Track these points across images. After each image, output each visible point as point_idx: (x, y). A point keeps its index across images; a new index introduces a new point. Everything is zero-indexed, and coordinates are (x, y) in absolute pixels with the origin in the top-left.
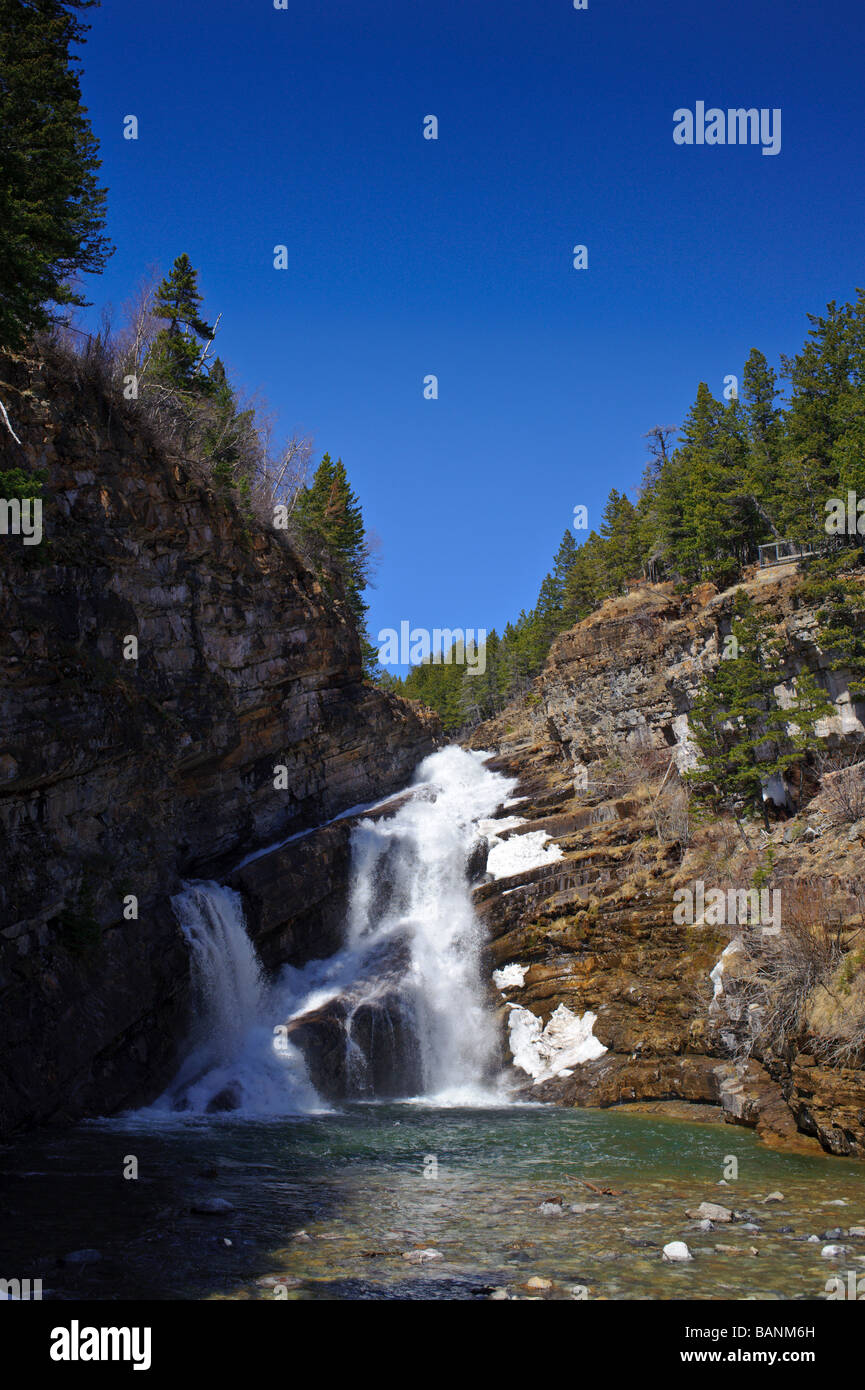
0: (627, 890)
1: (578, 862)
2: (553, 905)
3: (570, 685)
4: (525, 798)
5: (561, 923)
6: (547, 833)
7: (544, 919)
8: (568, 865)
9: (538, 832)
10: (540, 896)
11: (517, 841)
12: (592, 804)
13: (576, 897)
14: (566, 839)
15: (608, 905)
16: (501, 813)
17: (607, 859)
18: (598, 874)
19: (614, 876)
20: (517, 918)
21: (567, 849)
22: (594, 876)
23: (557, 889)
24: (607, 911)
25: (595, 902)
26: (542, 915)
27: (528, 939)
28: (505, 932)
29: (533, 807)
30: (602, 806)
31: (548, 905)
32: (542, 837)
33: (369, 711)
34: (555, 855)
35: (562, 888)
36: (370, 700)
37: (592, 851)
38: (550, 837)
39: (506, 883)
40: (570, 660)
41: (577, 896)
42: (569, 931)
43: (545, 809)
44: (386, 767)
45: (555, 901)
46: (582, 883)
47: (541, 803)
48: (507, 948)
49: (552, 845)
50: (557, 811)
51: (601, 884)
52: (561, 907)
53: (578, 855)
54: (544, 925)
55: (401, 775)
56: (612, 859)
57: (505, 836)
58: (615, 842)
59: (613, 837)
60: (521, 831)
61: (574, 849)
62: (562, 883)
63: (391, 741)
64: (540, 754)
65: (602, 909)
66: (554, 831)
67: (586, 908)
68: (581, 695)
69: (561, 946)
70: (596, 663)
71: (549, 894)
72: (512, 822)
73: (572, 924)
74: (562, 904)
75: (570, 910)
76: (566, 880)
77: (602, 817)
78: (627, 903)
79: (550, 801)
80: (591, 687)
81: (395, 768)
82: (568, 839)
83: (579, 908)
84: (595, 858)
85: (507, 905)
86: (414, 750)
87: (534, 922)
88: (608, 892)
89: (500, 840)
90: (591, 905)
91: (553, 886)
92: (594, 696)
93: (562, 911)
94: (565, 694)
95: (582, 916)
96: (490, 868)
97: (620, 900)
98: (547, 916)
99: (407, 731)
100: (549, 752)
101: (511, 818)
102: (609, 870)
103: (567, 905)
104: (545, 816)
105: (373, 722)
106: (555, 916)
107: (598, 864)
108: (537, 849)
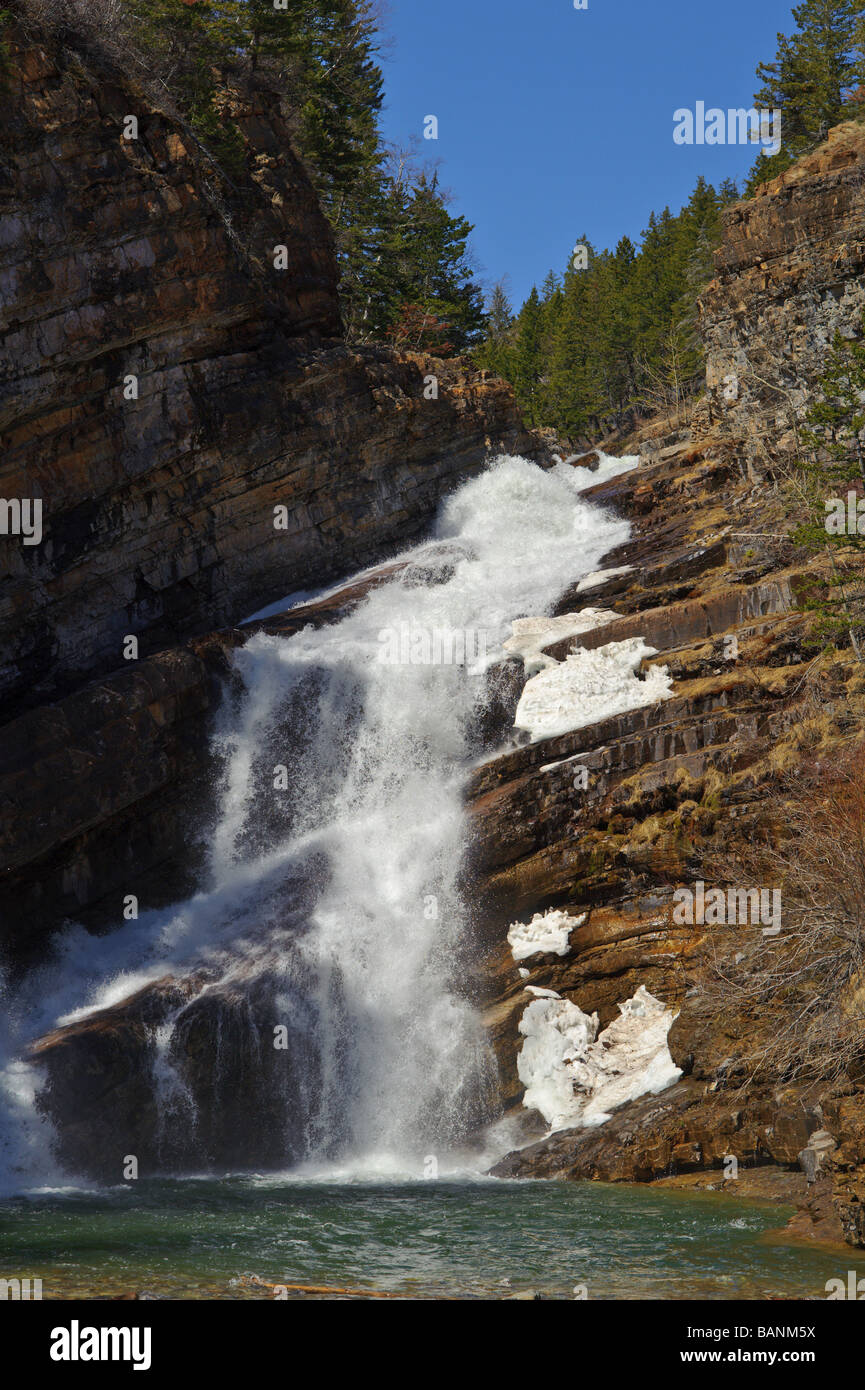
0: (780, 758)
1: (699, 701)
2: (638, 791)
3: (739, 318)
4: (625, 569)
5: (650, 827)
6: (646, 643)
7: (619, 819)
8: (678, 709)
9: (627, 642)
10: (611, 772)
11: (584, 660)
12: (749, 579)
13: (680, 772)
14: (681, 656)
15: (740, 788)
16: (571, 602)
17: (756, 693)
18: (731, 726)
19: (763, 728)
20: (566, 817)
21: (681, 675)
22: (725, 730)
23: (648, 757)
24: (738, 801)
25: (716, 782)
26: (616, 811)
27: (585, 859)
28: (538, 847)
29: (635, 587)
30: (764, 585)
31: (629, 790)
32: (634, 650)
33: (316, 397)
34: (657, 687)
35: (658, 754)
36: (316, 373)
37: (732, 677)
38: (652, 651)
39: (550, 748)
40: (743, 267)
41: (683, 773)
42: (662, 845)
43: (660, 590)
44: (359, 509)
45: (643, 783)
46: (701, 744)
47: (654, 579)
48: (538, 880)
49: (654, 668)
50: (683, 594)
51: (735, 745)
52: (651, 795)
53: (700, 686)
54: (621, 830)
55: (401, 524)
56: (765, 693)
57: (559, 651)
58: (772, 660)
59: (773, 648)
60: (593, 640)
61: (696, 674)
62: (659, 745)
63: (372, 458)
64: (698, 467)
65: (729, 797)
66: (662, 638)
67: (698, 795)
68: (759, 342)
69: (650, 872)
70: (781, 273)
71: (631, 769)
72: (589, 619)
73: (670, 827)
74: (653, 788)
75: (667, 799)
76: (668, 740)
77: (764, 606)
78: (777, 783)
79: (673, 574)
80: (773, 326)
81: (381, 511)
82: (685, 654)
83: (686, 796)
84: (732, 692)
85: (547, 791)
86: (437, 468)
87: (602, 826)
88: (742, 762)
89: (548, 660)
90: (708, 790)
91: (639, 753)
92: (778, 345)
93: (653, 803)
94: (735, 338)
95: (687, 812)
96: (521, 720)
97: (765, 779)
98: (625, 813)
99: (418, 429)
100: (714, 463)
101: (588, 611)
102: (754, 718)
103: (662, 790)
104: (656, 605)
105: (327, 417)
106: (640, 813)
107: (742, 705)
108: (618, 677)
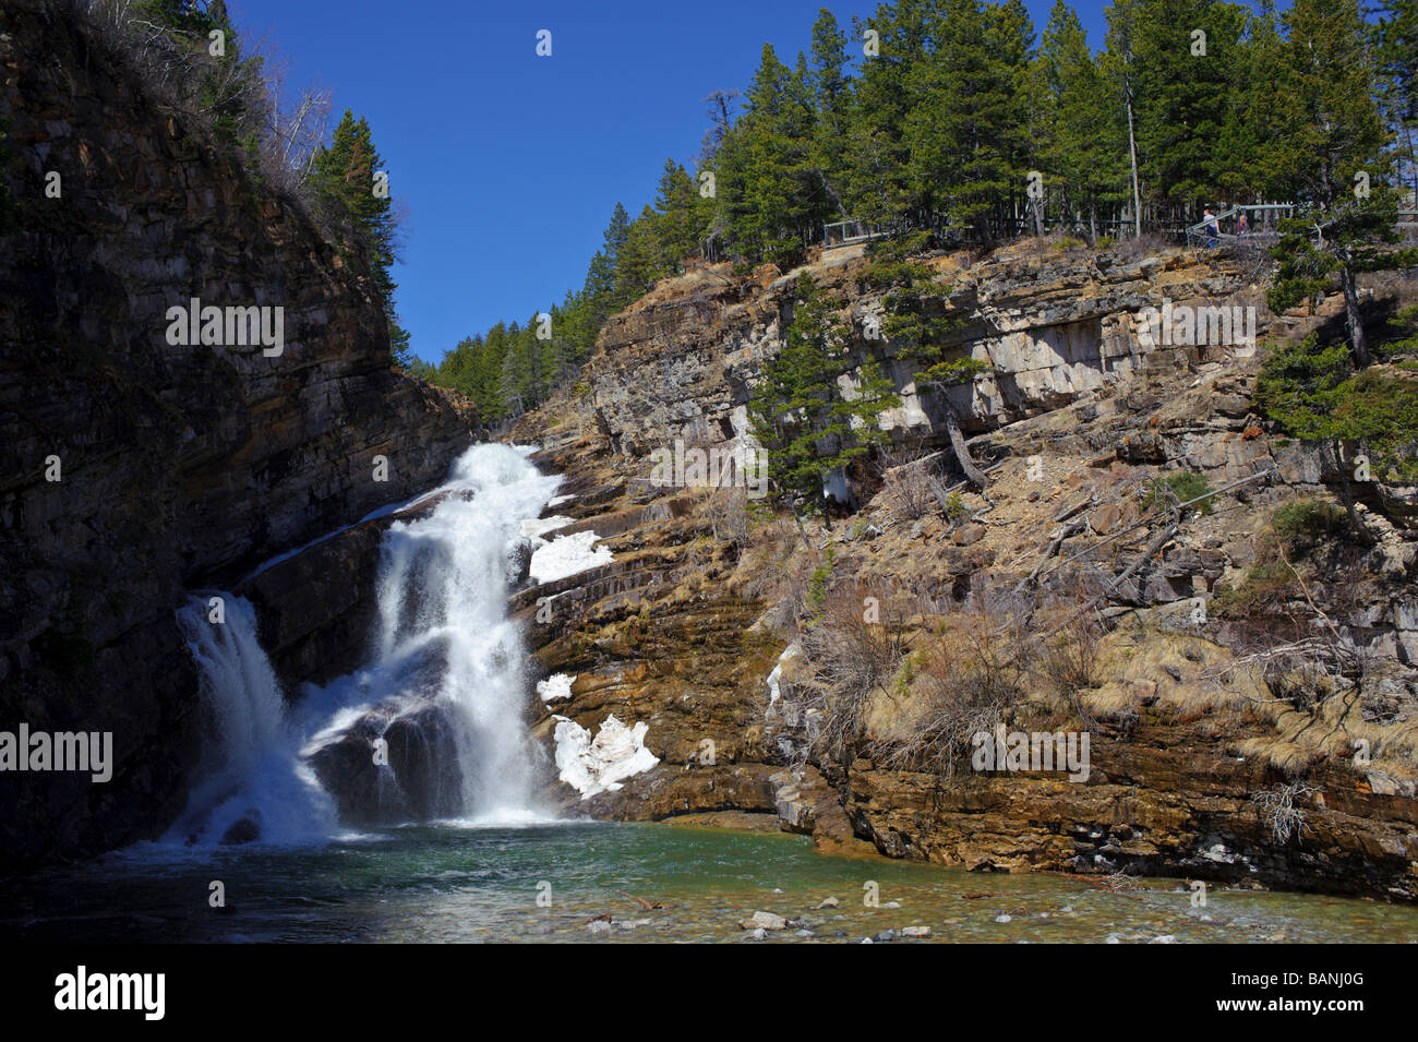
0: (681, 593)
1: (629, 564)
2: (602, 611)
3: (621, 373)
4: (571, 496)
5: (610, 629)
6: (595, 534)
7: (592, 625)
8: (618, 568)
9: (586, 533)
10: (588, 600)
11: (563, 542)
12: (644, 502)
13: (626, 601)
14: (616, 540)
15: (661, 609)
16: (547, 513)
17: (659, 560)
18: (649, 577)
19: (667, 578)
20: (563, 624)
21: (617, 550)
22: (646, 578)
23: (606, 593)
24: (659, 616)
25: (647, 606)
26: (590, 621)
27: (575, 646)
28: (550, 640)
29: (580, 505)
30: (654, 504)
31: (597, 610)
32: (589, 537)
33: (398, 402)
34: (604, 557)
35: (611, 591)
36: (400, 389)
37: (643, 552)
38: (599, 538)
39: (549, 589)
40: (621, 346)
41: (628, 600)
42: (618, 638)
43: (593, 507)
44: (418, 463)
45: (604, 606)
46: (633, 586)
47: (589, 501)
48: (552, 657)
49: (600, 546)
50: (606, 510)
51: (653, 587)
52: (610, 612)
53: (629, 556)
54: (592, 631)
55: (435, 472)
56: (664, 560)
57: (550, 537)
58: (668, 543)
59: (666, 537)
60: (567, 531)
61: (624, 550)
62: (612, 586)
63: (423, 435)
64: (588, 448)
65: (654, 614)
66: (603, 531)
67: (637, 613)
68: (633, 385)
69: (611, 653)
70: (649, 350)
71: (598, 599)
72: (558, 522)
73: (622, 630)
74: (611, 609)
75: (619, 615)
76: (616, 583)
77: (654, 516)
78: (681, 607)
79: (598, 499)
80: (643, 376)
81: (428, 464)
82: (617, 539)
83: (630, 613)
84: (646, 560)
85: (553, 610)
86: (450, 445)
87: (582, 629)
88: (660, 595)
89: (544, 541)
90: (643, 610)
91: (601, 590)
92: (647, 385)
93: (611, 616)
94: (616, 383)
95: (633, 622)
96: (534, 572)
97: (674, 604)
98: (595, 622)
99: (442, 423)
100: (598, 446)
101: (556, 517)
102: (662, 572)
103: (616, 610)
104: (593, 515)
105: (403, 413)
106: (604, 622)
107: (650, 566)
108: (584, 551)
